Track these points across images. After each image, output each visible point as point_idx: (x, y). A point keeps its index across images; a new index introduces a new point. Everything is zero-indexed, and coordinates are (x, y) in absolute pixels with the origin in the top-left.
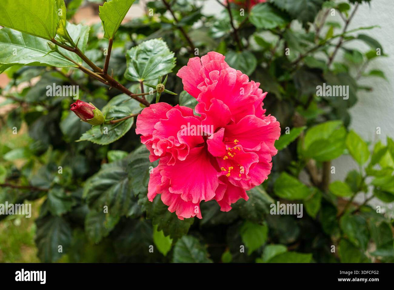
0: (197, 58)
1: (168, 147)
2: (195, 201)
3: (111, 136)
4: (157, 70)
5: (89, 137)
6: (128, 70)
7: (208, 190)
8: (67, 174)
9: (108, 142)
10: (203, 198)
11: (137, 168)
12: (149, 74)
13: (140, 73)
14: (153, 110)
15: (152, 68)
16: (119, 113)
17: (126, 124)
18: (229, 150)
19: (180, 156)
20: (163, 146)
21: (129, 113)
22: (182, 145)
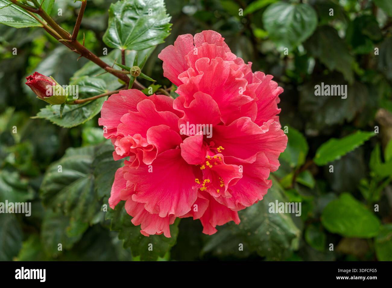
0: (189, 36)
1: (132, 147)
2: (162, 215)
3: (76, 116)
4: (145, 38)
5: (49, 115)
6: (109, 32)
7: (181, 203)
8: (27, 152)
9: (71, 124)
10: (172, 212)
11: (106, 163)
12: (134, 42)
13: (123, 38)
14: (123, 97)
15: (139, 35)
16: (90, 87)
17: (98, 103)
18: (208, 159)
19: (146, 159)
20: (127, 145)
21: (103, 88)
22: (150, 147)
